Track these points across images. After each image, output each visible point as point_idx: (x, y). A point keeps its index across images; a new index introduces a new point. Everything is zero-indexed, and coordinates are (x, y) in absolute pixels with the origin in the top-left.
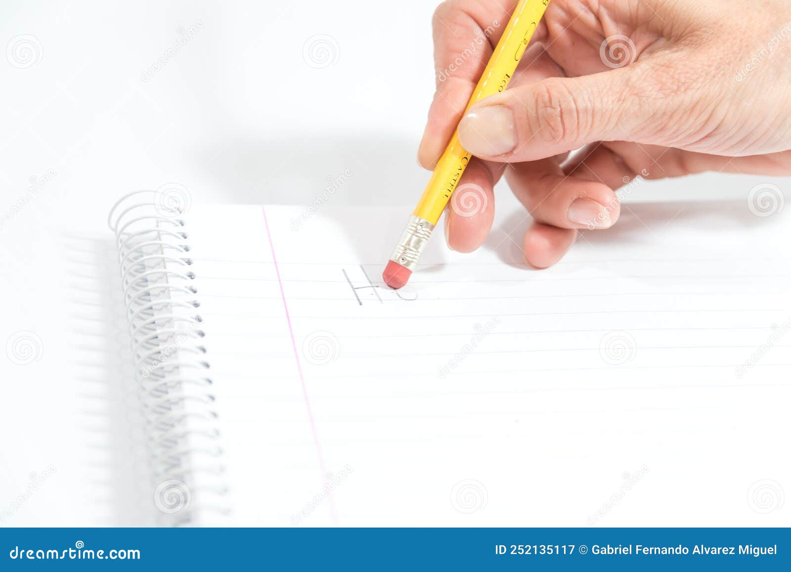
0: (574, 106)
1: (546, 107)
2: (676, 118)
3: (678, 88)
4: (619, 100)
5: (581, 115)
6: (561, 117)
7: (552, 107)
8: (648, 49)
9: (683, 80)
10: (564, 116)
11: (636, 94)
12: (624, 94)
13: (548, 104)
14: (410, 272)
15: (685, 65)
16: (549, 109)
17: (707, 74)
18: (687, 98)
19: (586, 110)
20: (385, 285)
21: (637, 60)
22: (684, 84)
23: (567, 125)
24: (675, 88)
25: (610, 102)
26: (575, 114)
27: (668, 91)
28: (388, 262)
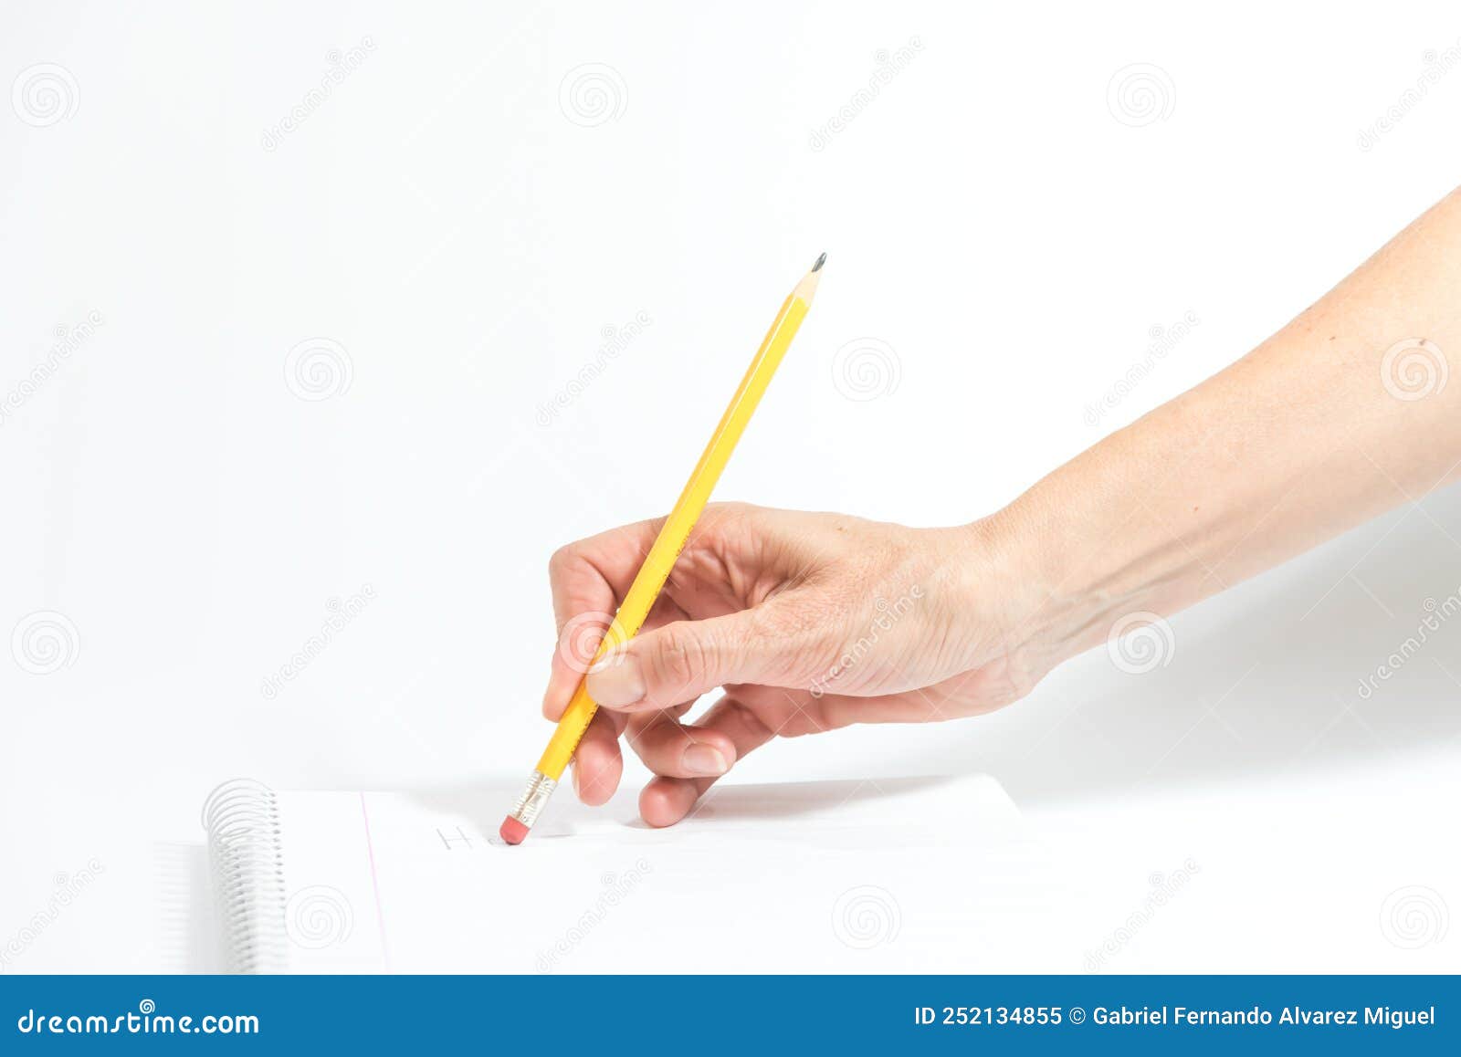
0: (698, 647)
1: (670, 649)
2: (803, 656)
3: (803, 626)
4: (745, 639)
5: (706, 656)
6: (686, 658)
7: (676, 650)
8: (774, 589)
9: (807, 618)
10: (689, 658)
11: (761, 634)
12: (750, 633)
13: (672, 646)
14: (527, 829)
15: (808, 605)
16: (673, 652)
17: (831, 613)
18: (811, 636)
19: (711, 651)
20: (502, 841)
21: (763, 601)
22: (808, 623)
23: (692, 667)
24: (800, 627)
25: (735, 642)
26: (700, 655)
27: (793, 630)
28: (505, 818)
